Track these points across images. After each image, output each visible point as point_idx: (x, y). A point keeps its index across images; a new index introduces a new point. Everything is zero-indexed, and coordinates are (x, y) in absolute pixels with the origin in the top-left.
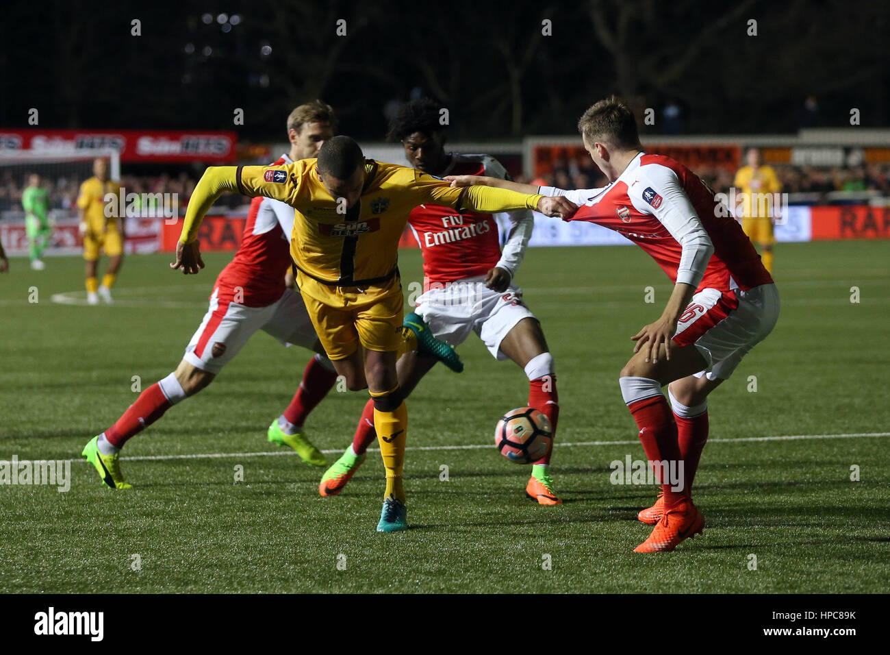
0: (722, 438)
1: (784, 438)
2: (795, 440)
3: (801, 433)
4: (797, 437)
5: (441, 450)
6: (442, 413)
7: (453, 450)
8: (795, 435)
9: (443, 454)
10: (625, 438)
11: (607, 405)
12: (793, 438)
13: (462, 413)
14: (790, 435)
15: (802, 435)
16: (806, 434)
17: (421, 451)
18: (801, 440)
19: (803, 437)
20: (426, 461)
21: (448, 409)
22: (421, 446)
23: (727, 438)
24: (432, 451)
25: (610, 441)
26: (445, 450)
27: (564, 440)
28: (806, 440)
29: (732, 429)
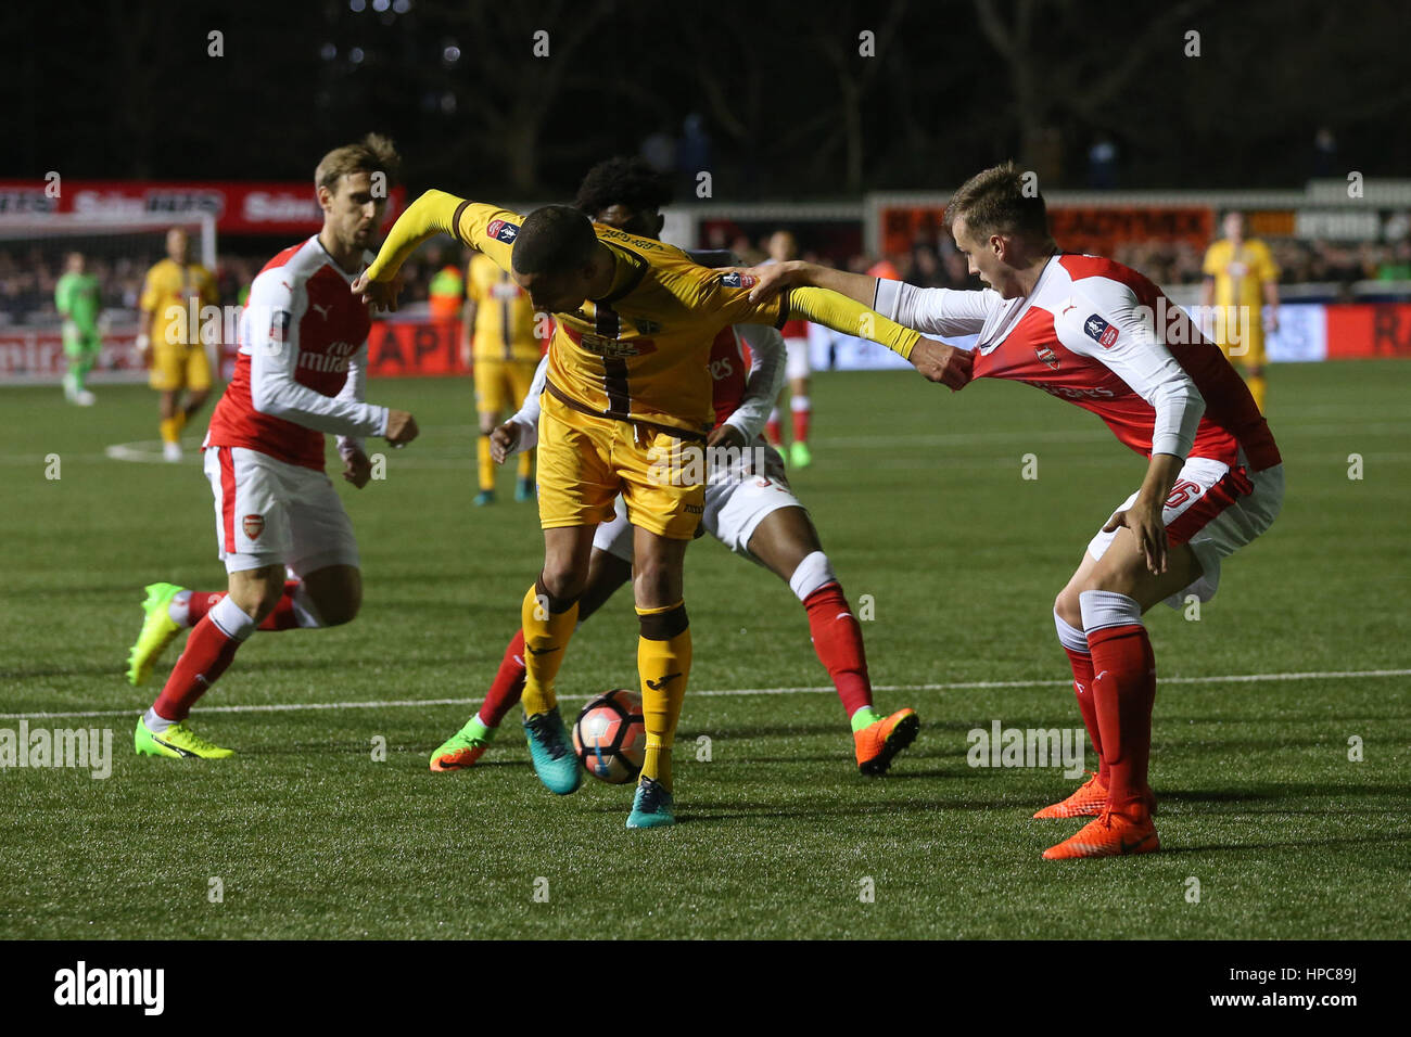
0: (1183, 676)
1: (1283, 676)
2: (1301, 680)
3: (1310, 668)
4: (1305, 675)
5: (732, 696)
6: (734, 636)
7: (751, 696)
8: (1300, 672)
9: (735, 703)
10: (1028, 677)
11: (999, 624)
12: (1297, 676)
13: (766, 636)
14: (1291, 672)
15: (1312, 671)
16: (1317, 670)
17: (700, 697)
18: (1311, 680)
19: (1313, 675)
20: (708, 712)
21: (744, 631)
22: (699, 688)
23: (1191, 677)
24: (717, 697)
25: (1004, 680)
26: (738, 696)
27: (930, 681)
28: (1318, 679)
29: (1199, 663)
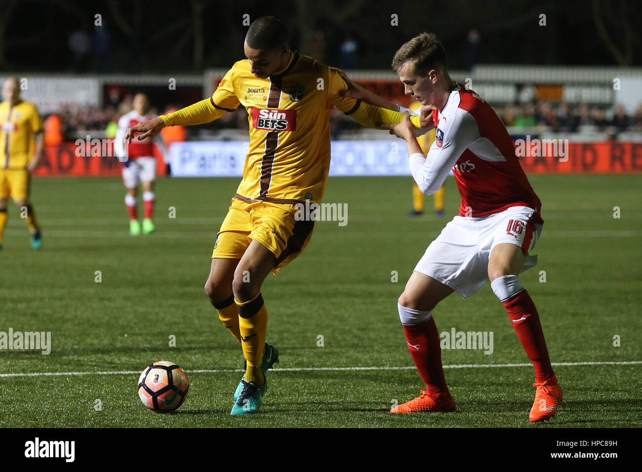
0: (391, 366)
1: (452, 366)
2: (462, 369)
3: (468, 362)
4: (465, 366)
5: (118, 374)
6: (119, 338)
7: (130, 375)
8: (463, 364)
9: (120, 379)
10: (297, 365)
11: (281, 333)
12: (461, 366)
13: (139, 338)
14: (457, 364)
15: (470, 364)
16: (473, 364)
17: (99, 375)
18: (469, 369)
19: (470, 366)
20: (103, 385)
21: (126, 335)
22: (98, 370)
23: (397, 366)
24: (109, 375)
25: (283, 368)
26: (122, 375)
27: (239, 367)
28: (473, 368)
29: (402, 358)
